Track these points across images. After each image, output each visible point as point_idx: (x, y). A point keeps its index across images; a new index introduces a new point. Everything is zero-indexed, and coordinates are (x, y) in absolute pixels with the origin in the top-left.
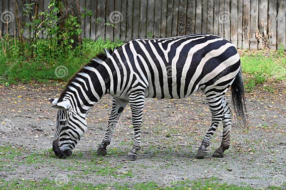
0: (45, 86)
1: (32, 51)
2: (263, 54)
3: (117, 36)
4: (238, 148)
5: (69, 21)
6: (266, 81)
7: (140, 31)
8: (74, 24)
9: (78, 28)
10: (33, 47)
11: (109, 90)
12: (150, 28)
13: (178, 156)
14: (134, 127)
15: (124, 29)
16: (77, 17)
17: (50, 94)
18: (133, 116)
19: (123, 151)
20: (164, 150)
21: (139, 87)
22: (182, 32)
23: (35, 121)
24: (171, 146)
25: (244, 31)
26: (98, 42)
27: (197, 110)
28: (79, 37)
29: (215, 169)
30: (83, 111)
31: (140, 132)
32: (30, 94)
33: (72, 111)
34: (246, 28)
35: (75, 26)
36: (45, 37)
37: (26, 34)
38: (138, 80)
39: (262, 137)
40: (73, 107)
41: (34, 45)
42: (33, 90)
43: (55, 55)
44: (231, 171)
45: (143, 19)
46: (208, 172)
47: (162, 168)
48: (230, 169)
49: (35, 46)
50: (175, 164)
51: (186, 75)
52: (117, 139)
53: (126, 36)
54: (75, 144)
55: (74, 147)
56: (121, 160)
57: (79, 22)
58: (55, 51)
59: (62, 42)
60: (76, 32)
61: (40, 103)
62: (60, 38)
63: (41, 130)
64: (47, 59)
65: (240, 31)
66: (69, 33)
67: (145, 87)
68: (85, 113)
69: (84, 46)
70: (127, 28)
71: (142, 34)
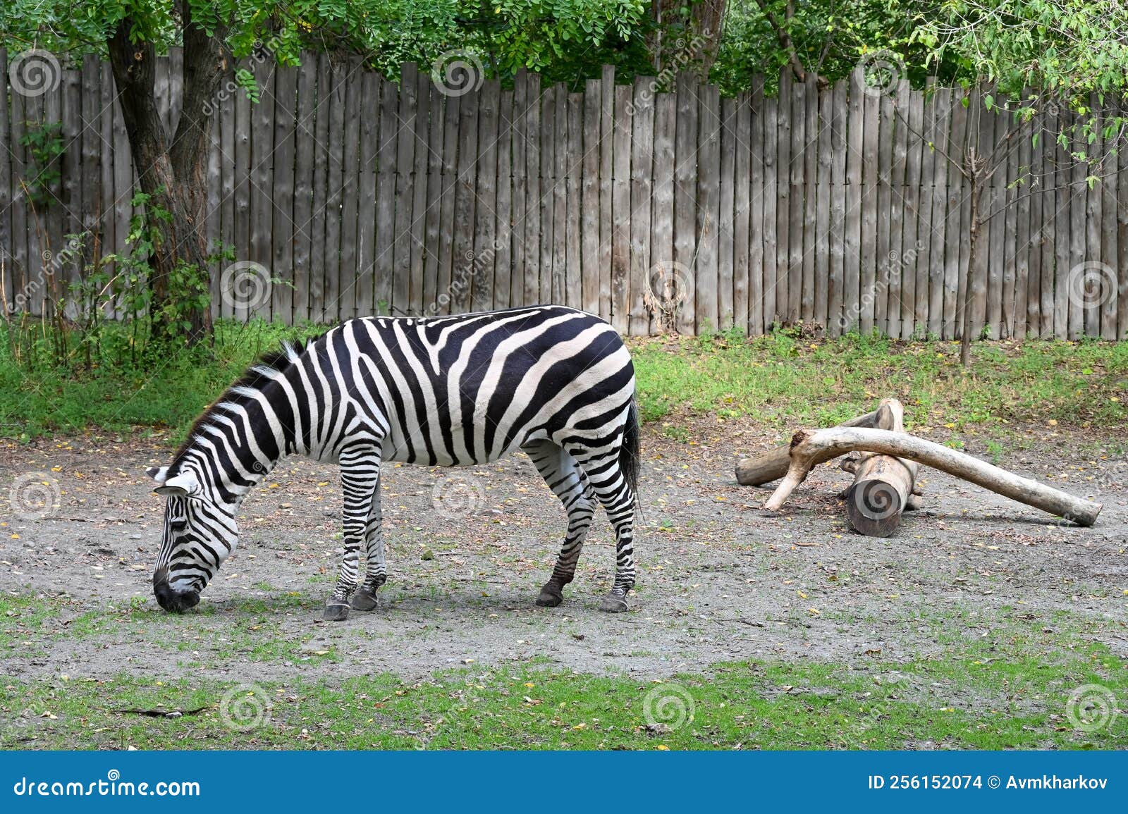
0: (119, 440)
1: (88, 354)
2: (663, 348)
3: (302, 311)
4: (600, 582)
5: (178, 276)
6: (670, 415)
7: (358, 295)
8: (191, 282)
9: (201, 292)
10: (90, 342)
11: (294, 444)
12: (384, 289)
13: (452, 604)
14: (346, 534)
15: (318, 292)
16: (197, 266)
17: (132, 459)
18: (346, 506)
19: (316, 596)
20: (418, 591)
21: (363, 435)
22: (463, 296)
23: (96, 529)
24: (436, 581)
25: (616, 291)
26: (253, 326)
27: (499, 492)
28: (205, 316)
29: (543, 635)
30: (228, 498)
31: (358, 548)
32: (82, 463)
33: (201, 497)
34: (621, 284)
35: (193, 288)
36: (120, 317)
37: (72, 311)
38: (361, 416)
39: (660, 553)
40: (203, 487)
41: (91, 338)
42: (91, 451)
43: (145, 362)
44: (581, 638)
45: (365, 264)
46: (526, 643)
47: (413, 637)
48: (579, 634)
49: (94, 340)
50: (445, 627)
51: (486, 406)
52: (302, 567)
53: (324, 309)
54: (207, 578)
55: (205, 585)
56: (309, 621)
57: (202, 278)
58: (145, 352)
59: (162, 328)
60: (198, 301)
61: (109, 483)
62: (157, 319)
63: (110, 553)
64: (124, 374)
65: (606, 290)
66: (180, 306)
67: (378, 435)
68: (234, 502)
69: (218, 338)
70: (326, 290)
71: (365, 305)
